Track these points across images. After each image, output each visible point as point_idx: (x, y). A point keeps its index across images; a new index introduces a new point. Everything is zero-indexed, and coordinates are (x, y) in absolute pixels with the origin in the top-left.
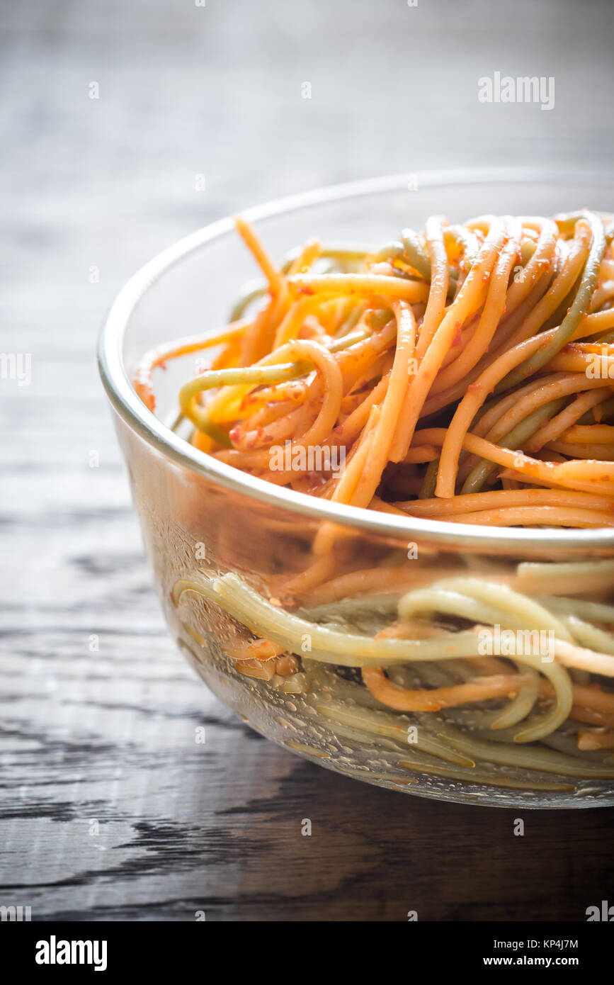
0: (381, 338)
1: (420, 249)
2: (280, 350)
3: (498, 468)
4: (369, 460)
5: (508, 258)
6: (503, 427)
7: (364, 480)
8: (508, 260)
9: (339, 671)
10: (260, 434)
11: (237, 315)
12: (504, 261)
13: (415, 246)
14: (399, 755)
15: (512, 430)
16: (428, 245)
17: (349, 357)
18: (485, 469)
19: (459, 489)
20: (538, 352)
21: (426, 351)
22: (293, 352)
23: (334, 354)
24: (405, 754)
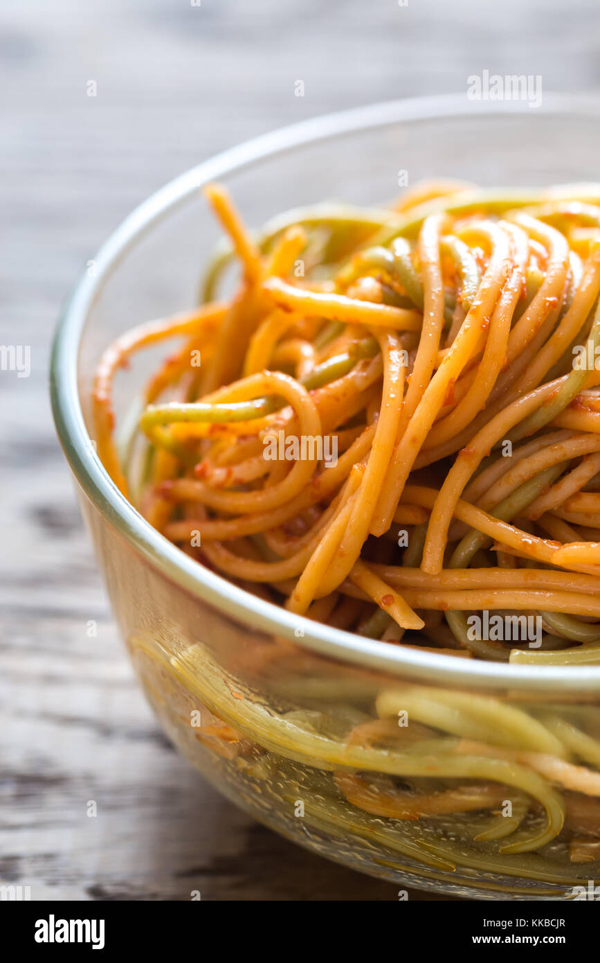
0: (366, 378)
1: (413, 273)
2: (253, 380)
3: (491, 542)
4: (348, 532)
5: (511, 297)
6: (499, 492)
7: (342, 555)
8: (510, 300)
9: (308, 770)
10: (229, 474)
11: (208, 293)
12: (507, 300)
13: (408, 268)
14: (374, 852)
15: (509, 496)
16: (422, 267)
17: (329, 397)
18: (476, 539)
19: (448, 560)
20: (541, 409)
21: (414, 411)
22: (267, 386)
23: (312, 392)
24: (379, 852)
